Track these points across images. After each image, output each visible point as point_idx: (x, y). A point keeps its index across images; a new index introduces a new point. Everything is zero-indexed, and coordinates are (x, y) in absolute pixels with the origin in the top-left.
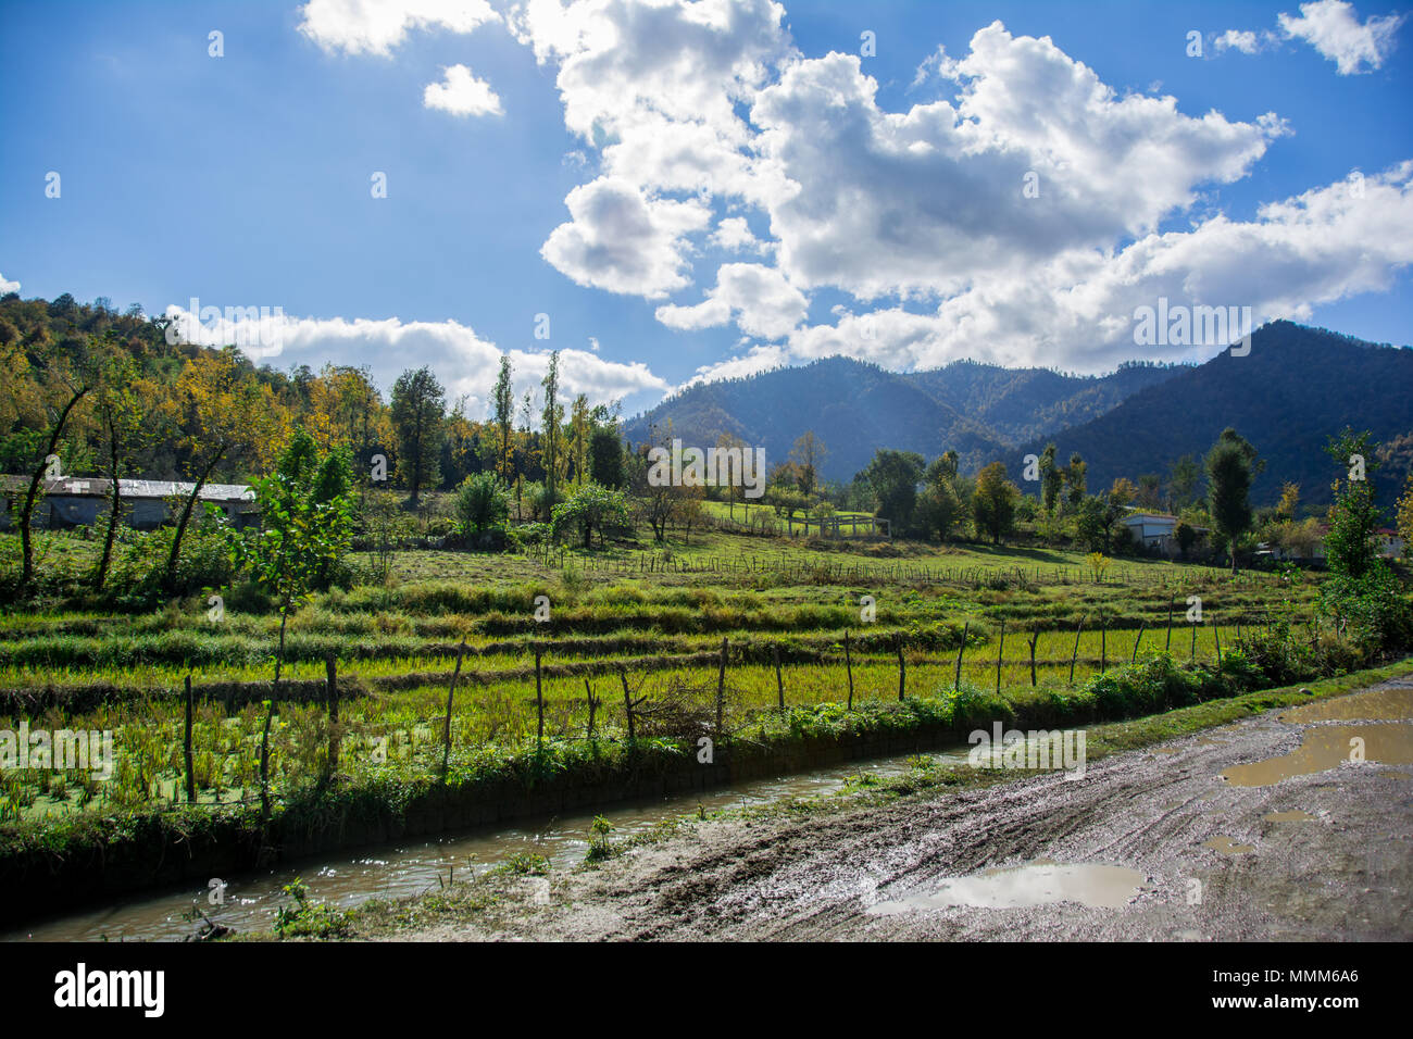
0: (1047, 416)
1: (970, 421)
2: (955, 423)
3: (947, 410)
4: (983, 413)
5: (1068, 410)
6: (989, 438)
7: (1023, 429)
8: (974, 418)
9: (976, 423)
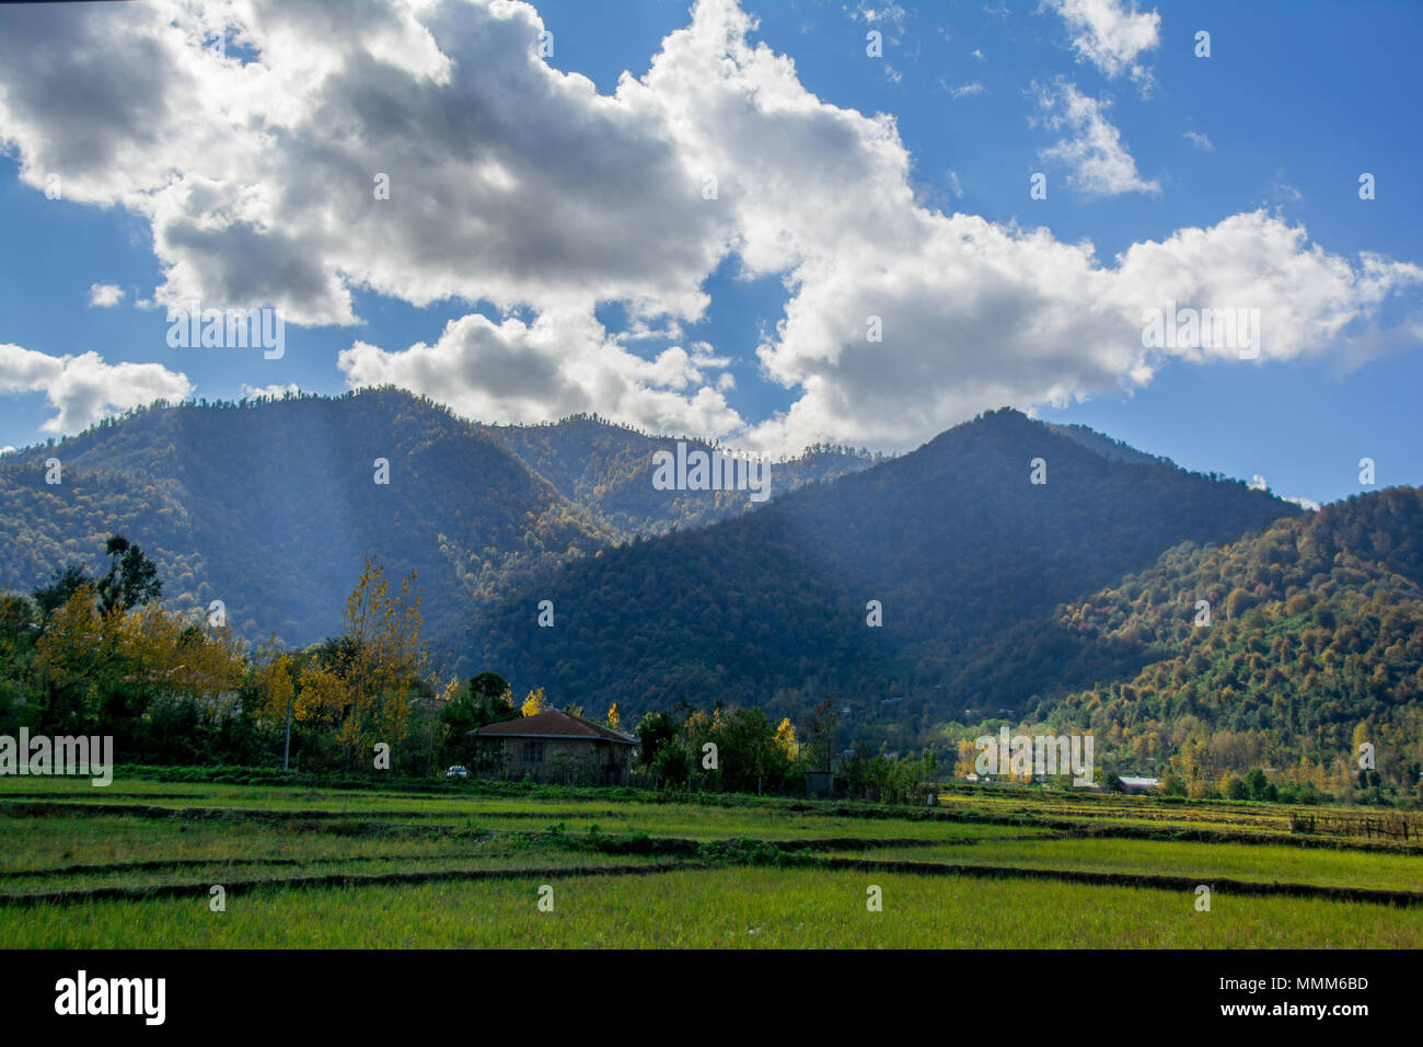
0: (692, 511)
1: (574, 506)
2: (552, 507)
3: (545, 486)
4: (600, 496)
5: (722, 504)
6: (597, 534)
7: (654, 526)
8: (586, 504)
9: (585, 511)
